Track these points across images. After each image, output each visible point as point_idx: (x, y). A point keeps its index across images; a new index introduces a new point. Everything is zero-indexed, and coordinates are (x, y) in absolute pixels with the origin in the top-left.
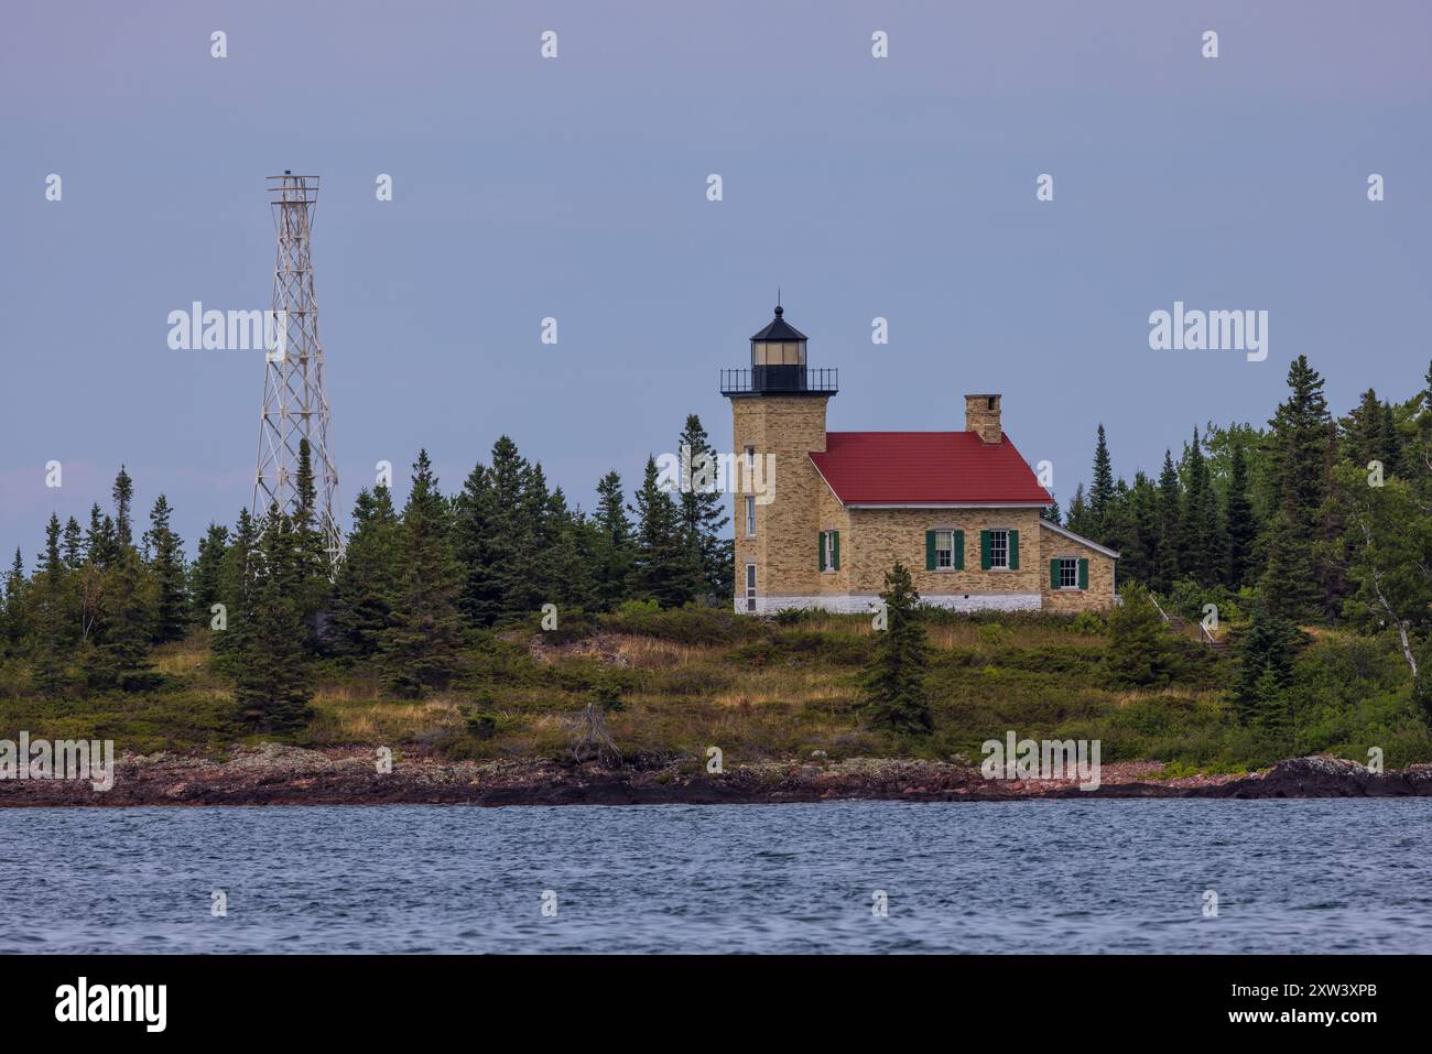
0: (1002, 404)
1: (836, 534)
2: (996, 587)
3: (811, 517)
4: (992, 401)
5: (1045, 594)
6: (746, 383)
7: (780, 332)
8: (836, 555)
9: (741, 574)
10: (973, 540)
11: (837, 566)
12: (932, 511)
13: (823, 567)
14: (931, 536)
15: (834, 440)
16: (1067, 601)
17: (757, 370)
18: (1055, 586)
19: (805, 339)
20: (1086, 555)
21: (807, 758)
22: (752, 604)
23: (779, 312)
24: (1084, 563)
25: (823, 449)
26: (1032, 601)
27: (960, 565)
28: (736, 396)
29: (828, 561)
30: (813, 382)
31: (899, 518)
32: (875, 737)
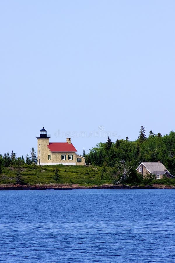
0: (71, 139)
1: (50, 155)
2: (70, 162)
3: (47, 153)
4: (70, 139)
5: (76, 163)
6: (39, 137)
7: (43, 130)
8: (50, 158)
9: (38, 160)
10: (67, 156)
11: (50, 159)
12: (62, 152)
13: (48, 159)
14: (62, 155)
15: (50, 143)
16: (79, 164)
17: (41, 135)
18: (77, 162)
19: (46, 131)
20: (81, 158)
21: (45, 183)
22: (40, 164)
23: (43, 128)
24: (81, 159)
25: (49, 144)
26: (74, 164)
27: (65, 159)
28: (38, 138)
29: (49, 158)
30: (47, 136)
31: (58, 153)
32: (54, 181)
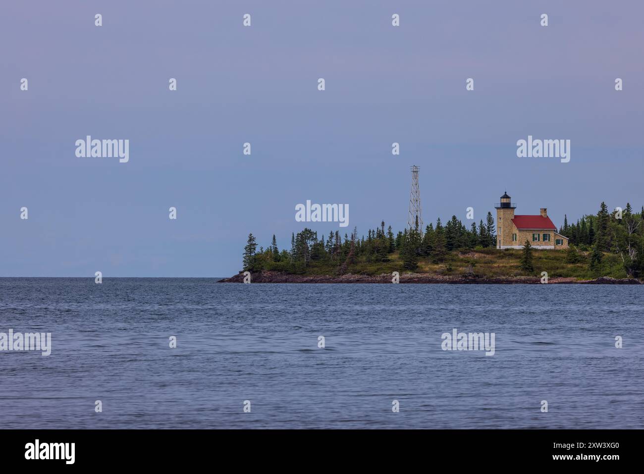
0: (547, 210)
1: (516, 234)
2: (546, 244)
3: (511, 231)
4: (545, 210)
5: (555, 246)
6: (499, 206)
7: (506, 196)
8: (516, 238)
9: (498, 241)
10: (541, 235)
11: (516, 240)
12: (534, 230)
13: (513, 240)
14: (534, 235)
15: (516, 217)
16: (559, 247)
17: (501, 203)
18: (557, 244)
19: (510, 198)
20: (563, 239)
21: (510, 276)
22: (500, 247)
23: (506, 192)
24: (562, 240)
25: (514, 218)
26: (552, 247)
27: (539, 240)
28: (497, 208)
30: (512, 206)
31: (528, 231)
32: (523, 272)
